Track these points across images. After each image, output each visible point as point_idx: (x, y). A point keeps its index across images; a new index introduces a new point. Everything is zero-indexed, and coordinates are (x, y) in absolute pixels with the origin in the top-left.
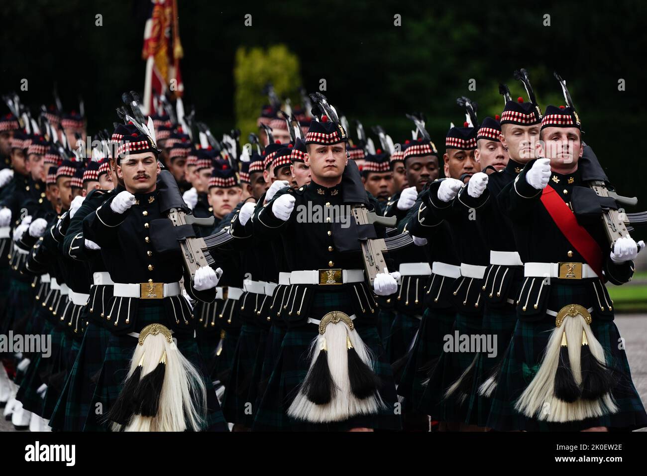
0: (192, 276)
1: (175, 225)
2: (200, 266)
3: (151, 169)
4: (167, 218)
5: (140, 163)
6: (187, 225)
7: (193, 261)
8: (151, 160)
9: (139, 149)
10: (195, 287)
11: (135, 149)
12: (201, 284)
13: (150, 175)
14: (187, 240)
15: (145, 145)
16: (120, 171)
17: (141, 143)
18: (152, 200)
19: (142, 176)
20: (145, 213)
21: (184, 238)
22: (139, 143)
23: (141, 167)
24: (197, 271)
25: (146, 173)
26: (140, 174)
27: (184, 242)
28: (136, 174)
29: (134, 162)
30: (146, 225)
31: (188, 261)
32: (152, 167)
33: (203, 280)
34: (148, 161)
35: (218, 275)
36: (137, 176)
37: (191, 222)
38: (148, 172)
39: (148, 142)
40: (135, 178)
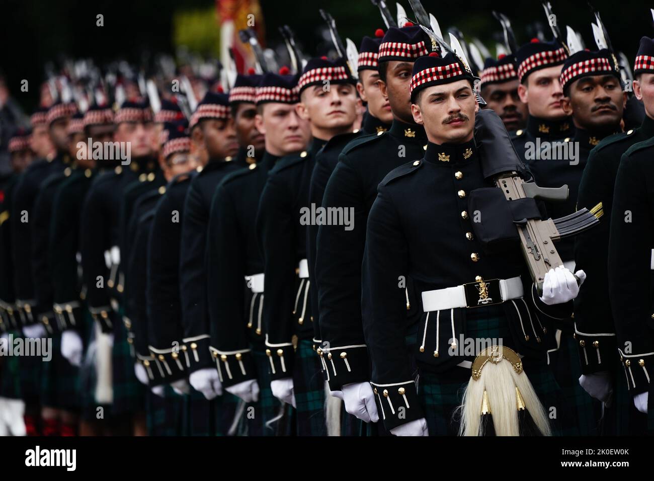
0: (539, 282)
1: (508, 199)
2: (550, 265)
3: (468, 106)
4: (494, 186)
5: (452, 98)
6: (526, 200)
7: (539, 257)
8: (468, 93)
9: (449, 76)
10: (543, 299)
11: (441, 77)
12: (553, 296)
13: (468, 115)
14: (528, 223)
15: (456, 69)
16: (418, 113)
17: (451, 67)
18: (469, 153)
19: (456, 118)
20: (458, 174)
21: (525, 220)
22: (447, 67)
23: (453, 104)
24: (546, 274)
25: (462, 113)
26: (454, 115)
27: (524, 226)
28: (446, 116)
29: (441, 98)
30: (461, 193)
31: (531, 258)
32: (469, 103)
33: (557, 289)
34: (463, 93)
35: (579, 280)
36: (450, 118)
37: (532, 194)
38: (465, 111)
39: (459, 64)
40: (445, 122)
